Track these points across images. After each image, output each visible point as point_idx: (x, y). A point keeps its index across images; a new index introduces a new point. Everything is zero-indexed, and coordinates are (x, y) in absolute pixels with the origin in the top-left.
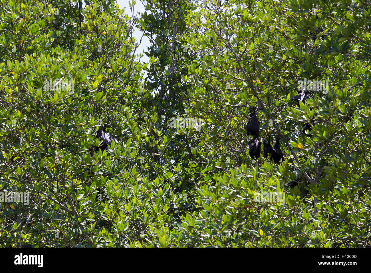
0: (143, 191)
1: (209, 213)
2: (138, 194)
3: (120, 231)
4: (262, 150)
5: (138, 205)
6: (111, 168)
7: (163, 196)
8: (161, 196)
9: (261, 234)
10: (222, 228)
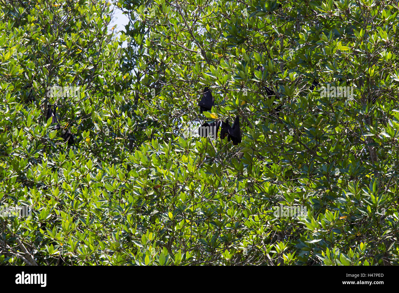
0: (76, 175)
1: (112, 193)
2: (71, 178)
3: (41, 218)
4: (221, 126)
5: (68, 190)
6: (28, 149)
7: (102, 181)
8: (100, 181)
9: (170, 217)
10: (126, 209)
